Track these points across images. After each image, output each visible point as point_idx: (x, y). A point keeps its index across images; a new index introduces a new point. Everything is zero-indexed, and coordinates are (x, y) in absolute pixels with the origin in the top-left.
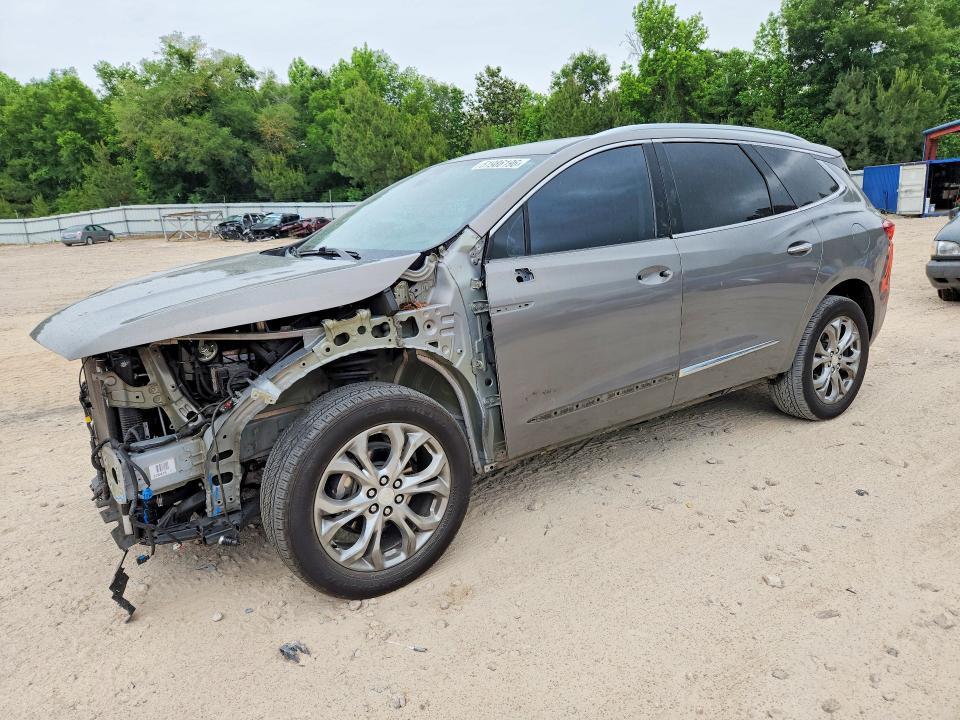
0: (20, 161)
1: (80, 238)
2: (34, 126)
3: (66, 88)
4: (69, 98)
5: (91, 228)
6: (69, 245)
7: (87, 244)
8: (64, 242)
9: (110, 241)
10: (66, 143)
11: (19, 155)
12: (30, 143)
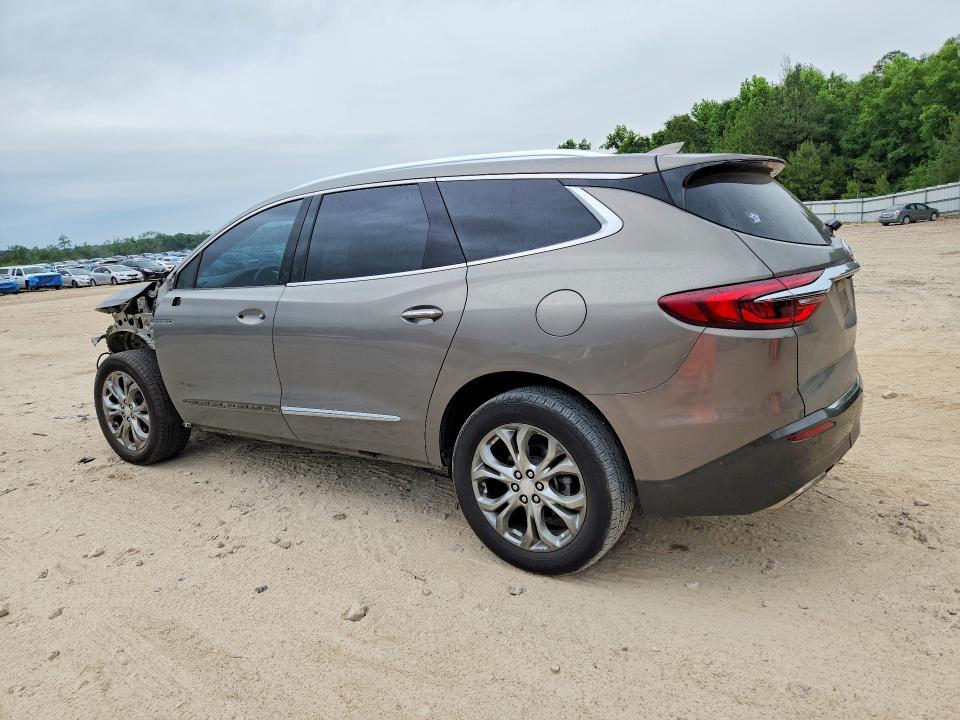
0: (883, 141)
1: (896, 217)
2: (904, 105)
3: (944, 59)
4: (945, 68)
5: (913, 207)
6: (886, 224)
7: (903, 223)
8: (880, 221)
9: (931, 220)
10: (927, 118)
11: (884, 135)
12: (896, 123)
